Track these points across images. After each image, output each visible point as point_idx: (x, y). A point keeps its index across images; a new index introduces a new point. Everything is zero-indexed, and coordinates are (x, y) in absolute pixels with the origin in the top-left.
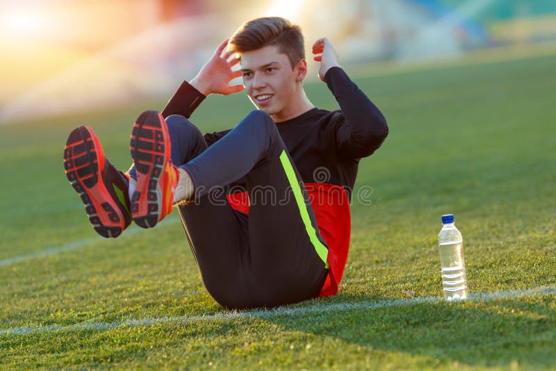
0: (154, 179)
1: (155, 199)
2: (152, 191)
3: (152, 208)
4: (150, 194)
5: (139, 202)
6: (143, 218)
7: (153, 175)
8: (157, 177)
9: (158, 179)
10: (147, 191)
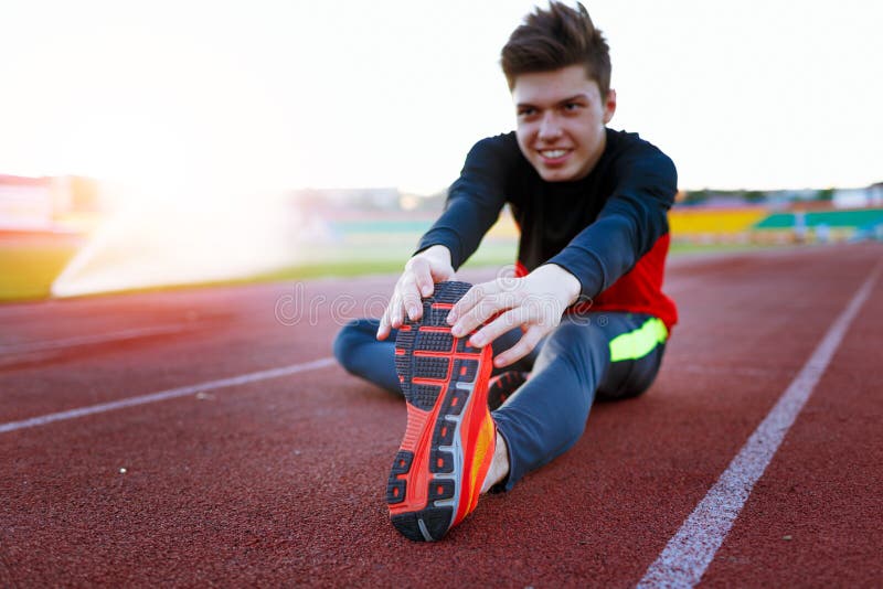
0: (450, 418)
1: (449, 468)
2: (442, 449)
3: (440, 491)
4: (436, 455)
5: (407, 477)
6: (415, 516)
7: (447, 410)
8: (458, 413)
9: (458, 419)
10: (428, 449)
